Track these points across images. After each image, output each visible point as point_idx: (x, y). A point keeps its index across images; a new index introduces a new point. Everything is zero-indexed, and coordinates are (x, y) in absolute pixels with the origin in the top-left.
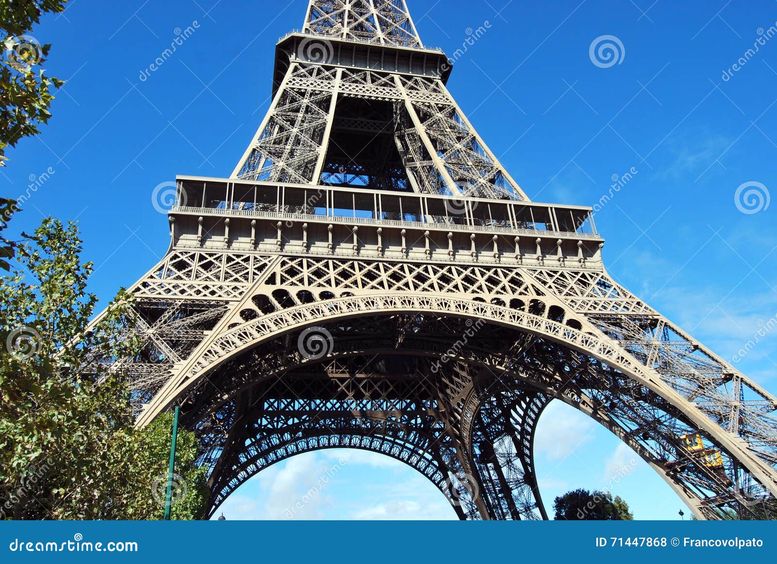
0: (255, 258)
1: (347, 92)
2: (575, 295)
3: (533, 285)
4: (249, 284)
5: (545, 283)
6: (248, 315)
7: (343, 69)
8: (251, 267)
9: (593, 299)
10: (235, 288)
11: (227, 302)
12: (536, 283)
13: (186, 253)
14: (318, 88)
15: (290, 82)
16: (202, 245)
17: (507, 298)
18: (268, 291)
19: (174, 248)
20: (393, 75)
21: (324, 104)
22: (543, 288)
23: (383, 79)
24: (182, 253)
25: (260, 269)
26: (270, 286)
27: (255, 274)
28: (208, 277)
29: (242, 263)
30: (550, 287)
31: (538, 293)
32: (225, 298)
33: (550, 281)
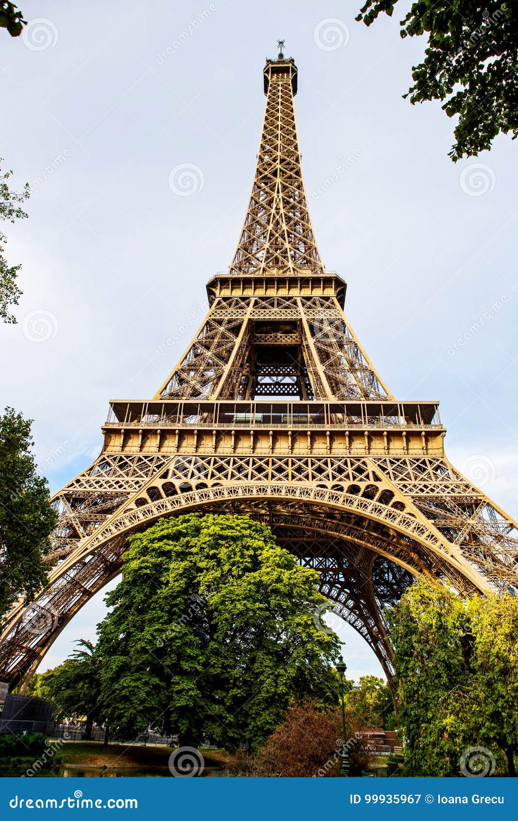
0: (158, 458)
1: (256, 317)
2: (408, 479)
3: (374, 472)
4: (146, 479)
5: (384, 469)
6: (140, 502)
7: (256, 298)
8: (152, 466)
9: (423, 483)
10: (137, 483)
11: (128, 493)
12: (378, 470)
13: (111, 456)
14: (234, 317)
15: (213, 314)
16: (122, 450)
17: (346, 484)
18: (159, 483)
19: (104, 453)
20: (296, 298)
21: (236, 330)
22: (381, 475)
23: (287, 303)
24: (108, 457)
25: (158, 467)
26: (162, 479)
27: (154, 471)
28: (121, 475)
29: (148, 462)
30: (388, 473)
31: (377, 479)
32: (129, 490)
33: (390, 469)
